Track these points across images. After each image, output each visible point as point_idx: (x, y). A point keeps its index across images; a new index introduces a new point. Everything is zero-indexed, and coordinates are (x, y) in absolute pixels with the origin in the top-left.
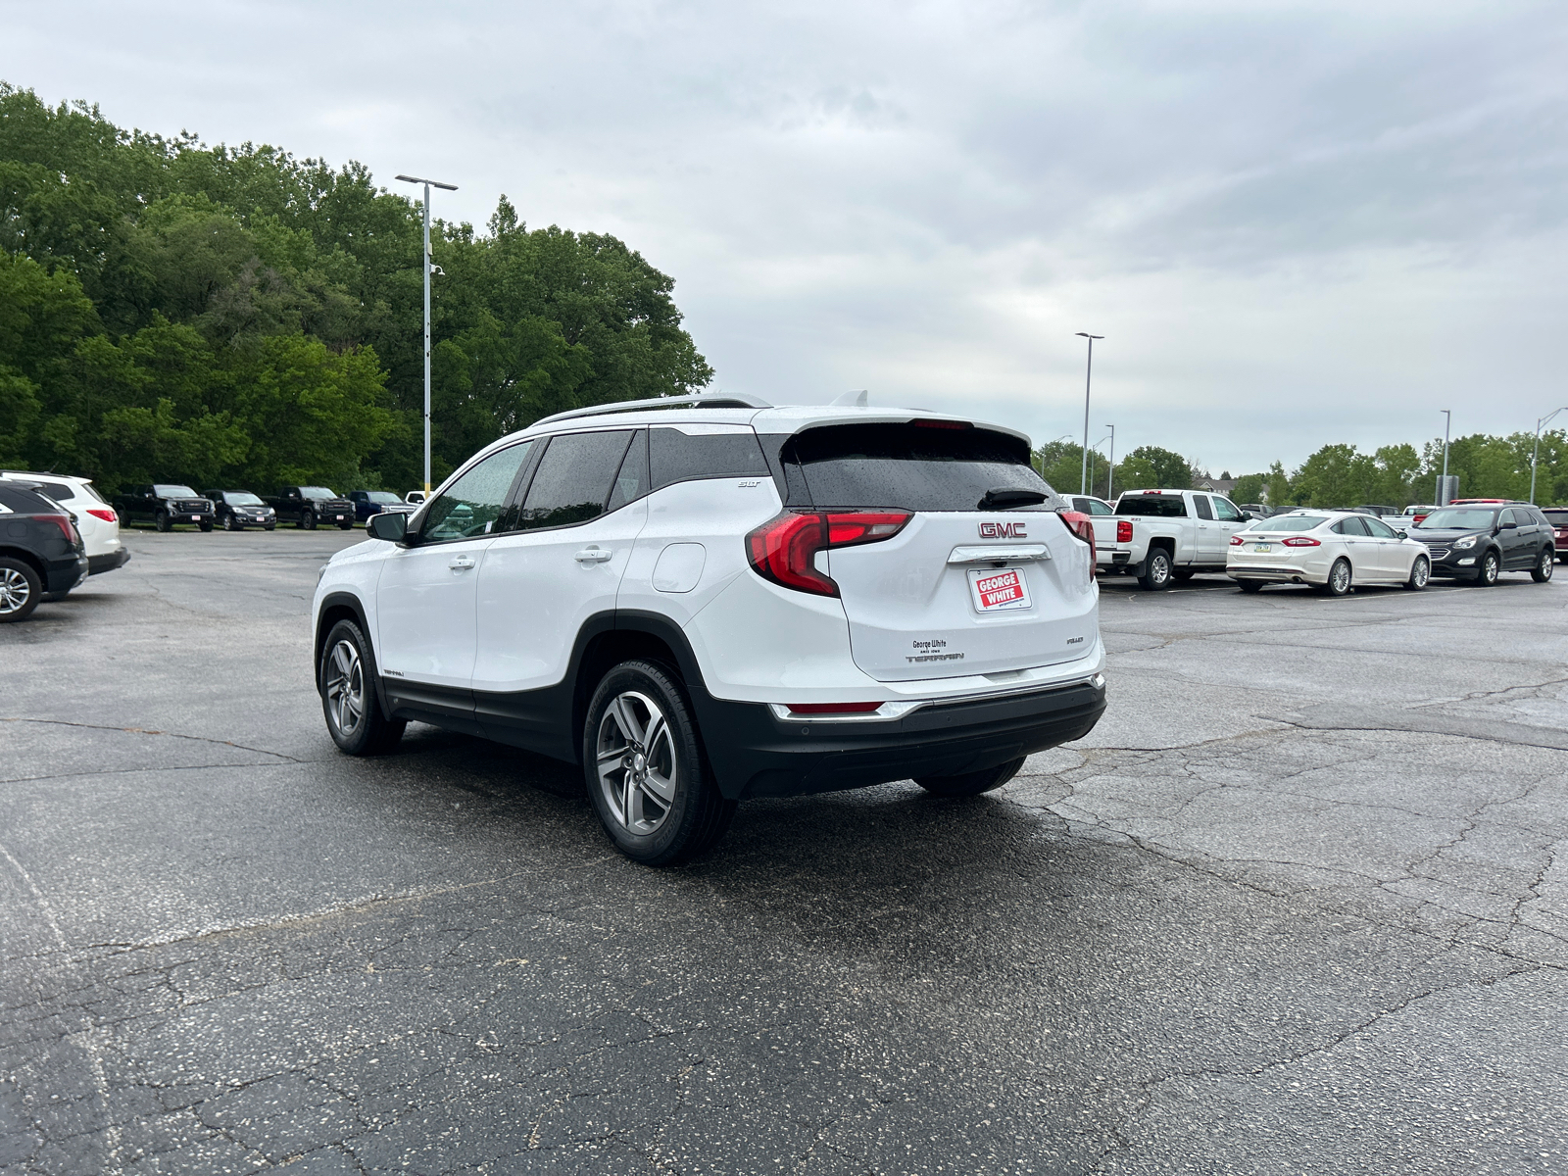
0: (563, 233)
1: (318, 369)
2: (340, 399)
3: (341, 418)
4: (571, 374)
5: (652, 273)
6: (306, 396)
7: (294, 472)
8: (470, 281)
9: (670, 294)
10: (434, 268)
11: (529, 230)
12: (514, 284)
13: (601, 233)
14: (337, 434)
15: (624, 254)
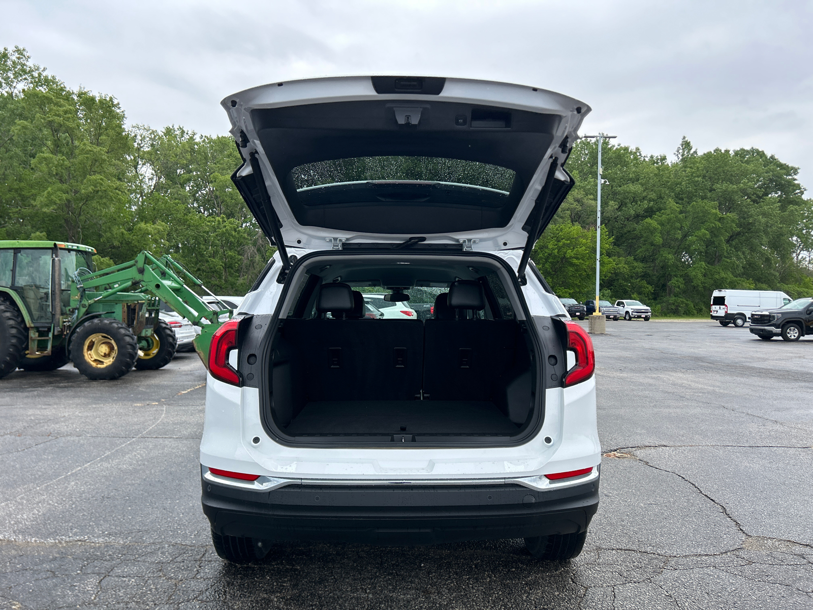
0: (723, 151)
1: (576, 239)
2: (587, 253)
3: (587, 263)
4: (723, 231)
5: (783, 167)
6: (570, 253)
7: (564, 291)
8: (664, 185)
9: (795, 177)
10: (603, 181)
11: (700, 153)
12: (689, 184)
13: (748, 148)
14: (585, 271)
15: (764, 158)
